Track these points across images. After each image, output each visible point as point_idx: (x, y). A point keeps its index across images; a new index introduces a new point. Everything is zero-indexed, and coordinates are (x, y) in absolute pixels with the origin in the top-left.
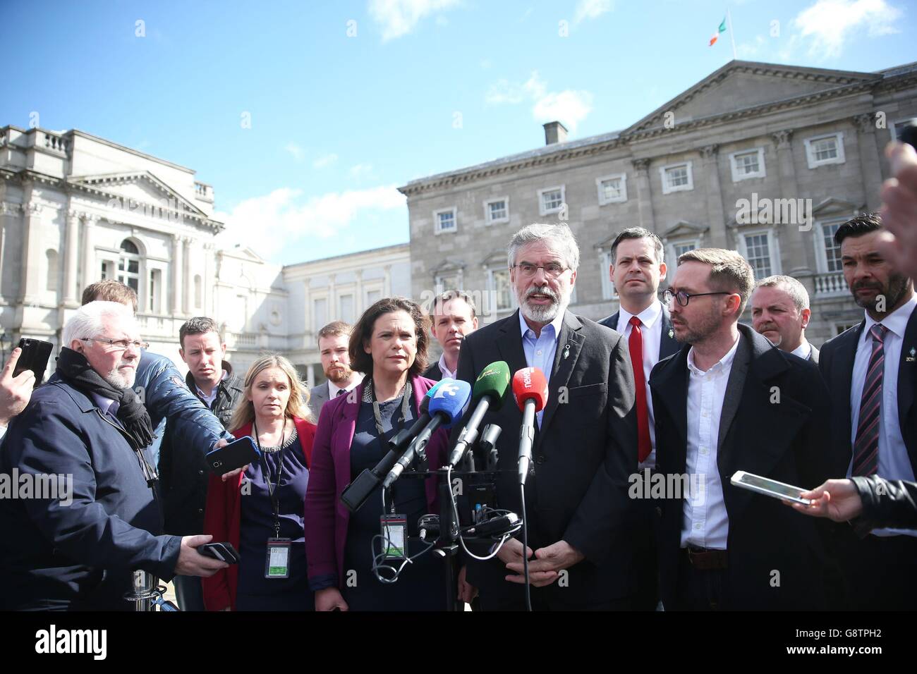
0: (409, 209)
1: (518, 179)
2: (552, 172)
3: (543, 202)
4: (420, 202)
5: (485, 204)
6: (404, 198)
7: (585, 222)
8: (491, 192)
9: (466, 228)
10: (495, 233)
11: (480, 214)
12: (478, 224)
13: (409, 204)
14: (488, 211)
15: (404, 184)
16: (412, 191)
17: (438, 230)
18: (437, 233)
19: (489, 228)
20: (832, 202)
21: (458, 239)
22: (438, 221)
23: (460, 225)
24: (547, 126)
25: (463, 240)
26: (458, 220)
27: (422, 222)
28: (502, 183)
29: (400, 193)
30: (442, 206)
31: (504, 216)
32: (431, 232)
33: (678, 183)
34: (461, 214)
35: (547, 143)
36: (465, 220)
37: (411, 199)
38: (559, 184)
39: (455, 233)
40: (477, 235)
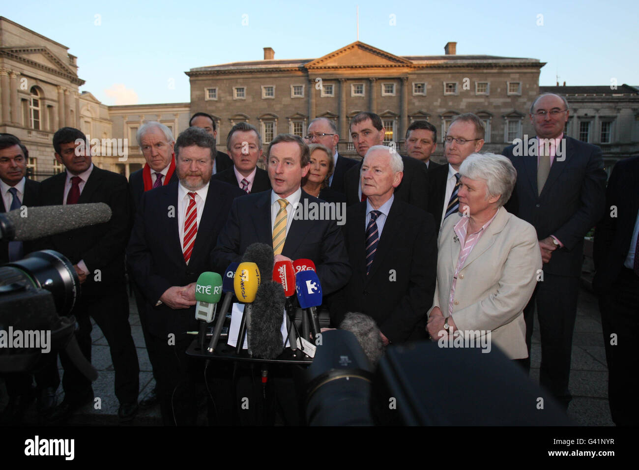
0: (191, 85)
1: (251, 78)
2: (269, 78)
3: (264, 91)
4: (197, 82)
5: (234, 88)
6: (188, 78)
7: (284, 105)
8: (237, 82)
9: (223, 99)
10: (238, 104)
11: (231, 94)
12: (229, 98)
13: (191, 81)
14: (235, 92)
15: (188, 70)
16: (194, 75)
17: (207, 98)
18: (206, 100)
19: (236, 101)
20: (389, 113)
21: (218, 105)
22: (207, 93)
23: (220, 98)
24: (265, 49)
25: (221, 105)
26: (219, 94)
27: (198, 93)
28: (243, 78)
29: (185, 75)
30: (210, 85)
31: (243, 96)
32: (204, 98)
33: (328, 93)
34: (220, 91)
35: (265, 59)
36: (222, 95)
37: (192, 79)
38: (273, 84)
39: (216, 101)
40: (229, 104)
